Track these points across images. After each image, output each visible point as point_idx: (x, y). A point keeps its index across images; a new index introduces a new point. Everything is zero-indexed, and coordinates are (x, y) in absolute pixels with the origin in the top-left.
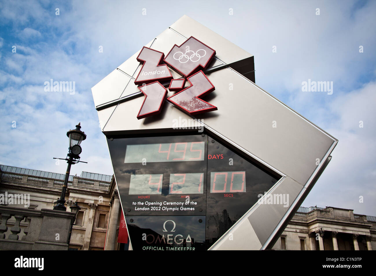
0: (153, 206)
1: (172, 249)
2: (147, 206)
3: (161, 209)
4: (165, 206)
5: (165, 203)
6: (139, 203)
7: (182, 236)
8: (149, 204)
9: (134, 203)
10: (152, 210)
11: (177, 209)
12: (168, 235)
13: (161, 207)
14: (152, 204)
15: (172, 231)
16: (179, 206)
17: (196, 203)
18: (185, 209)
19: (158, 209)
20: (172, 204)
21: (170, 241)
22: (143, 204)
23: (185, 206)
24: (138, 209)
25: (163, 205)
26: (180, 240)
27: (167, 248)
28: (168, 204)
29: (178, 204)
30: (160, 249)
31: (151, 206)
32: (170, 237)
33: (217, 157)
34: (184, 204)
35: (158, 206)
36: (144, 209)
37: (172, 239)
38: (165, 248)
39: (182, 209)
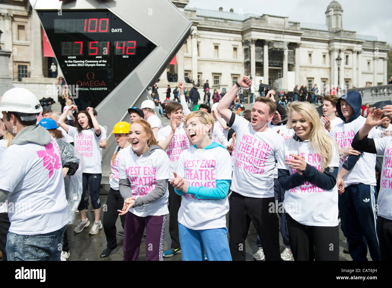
0: (79, 63)
1: (93, 89)
2: (75, 64)
3: (84, 65)
4: (87, 63)
5: (86, 61)
6: (69, 61)
7: (98, 81)
8: (76, 62)
9: (66, 62)
10: (78, 66)
11: (94, 65)
12: (90, 81)
13: (84, 64)
14: (78, 62)
15: (92, 78)
16: (95, 63)
17: (106, 62)
18: (100, 65)
19: (82, 65)
20: (91, 62)
21: (92, 85)
22: (72, 62)
23: (99, 63)
24: (70, 65)
25: (85, 63)
26: (98, 84)
27: (90, 88)
28: (88, 62)
29: (95, 62)
30: (86, 89)
31: (77, 63)
32: (92, 82)
33: (118, 31)
34: (99, 62)
35: (82, 63)
36: (73, 65)
37: (93, 83)
38: (89, 89)
39: (98, 65)
